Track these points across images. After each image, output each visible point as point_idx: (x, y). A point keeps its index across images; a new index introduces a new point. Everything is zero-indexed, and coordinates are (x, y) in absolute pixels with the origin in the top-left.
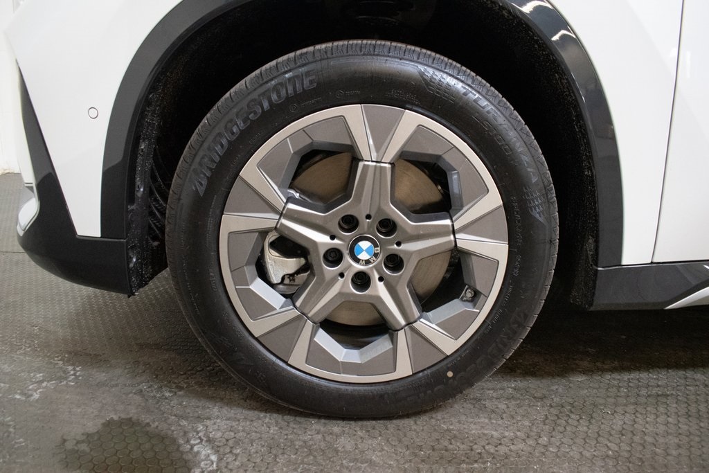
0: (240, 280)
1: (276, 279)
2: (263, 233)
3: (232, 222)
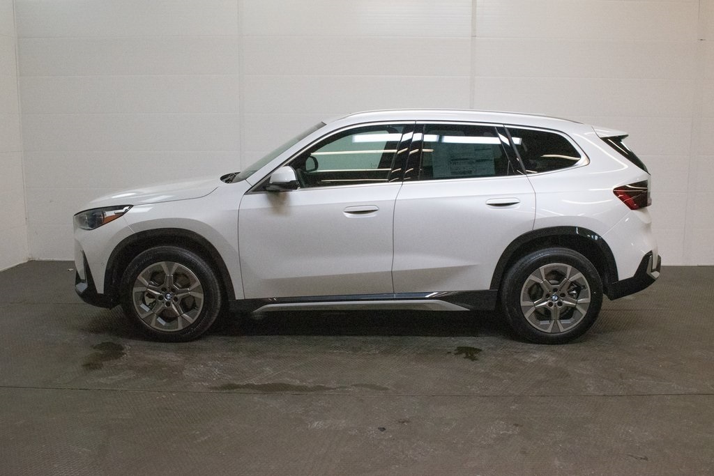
0: (138, 304)
1: (148, 304)
2: (144, 292)
3: (135, 290)
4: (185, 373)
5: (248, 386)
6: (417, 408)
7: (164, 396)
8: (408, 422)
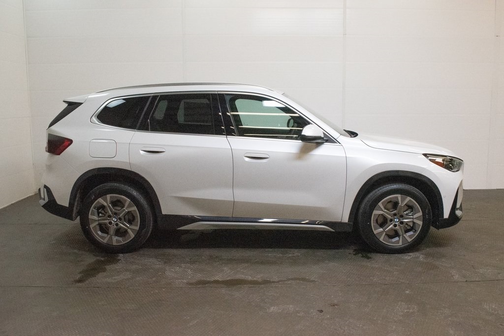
4: (168, 273)
5: (217, 282)
6: (340, 294)
7: (157, 291)
8: (336, 305)
